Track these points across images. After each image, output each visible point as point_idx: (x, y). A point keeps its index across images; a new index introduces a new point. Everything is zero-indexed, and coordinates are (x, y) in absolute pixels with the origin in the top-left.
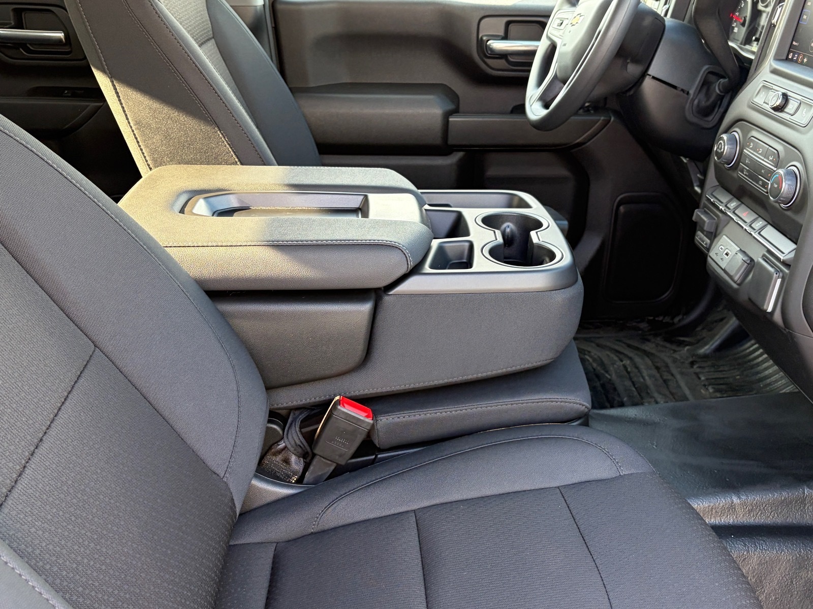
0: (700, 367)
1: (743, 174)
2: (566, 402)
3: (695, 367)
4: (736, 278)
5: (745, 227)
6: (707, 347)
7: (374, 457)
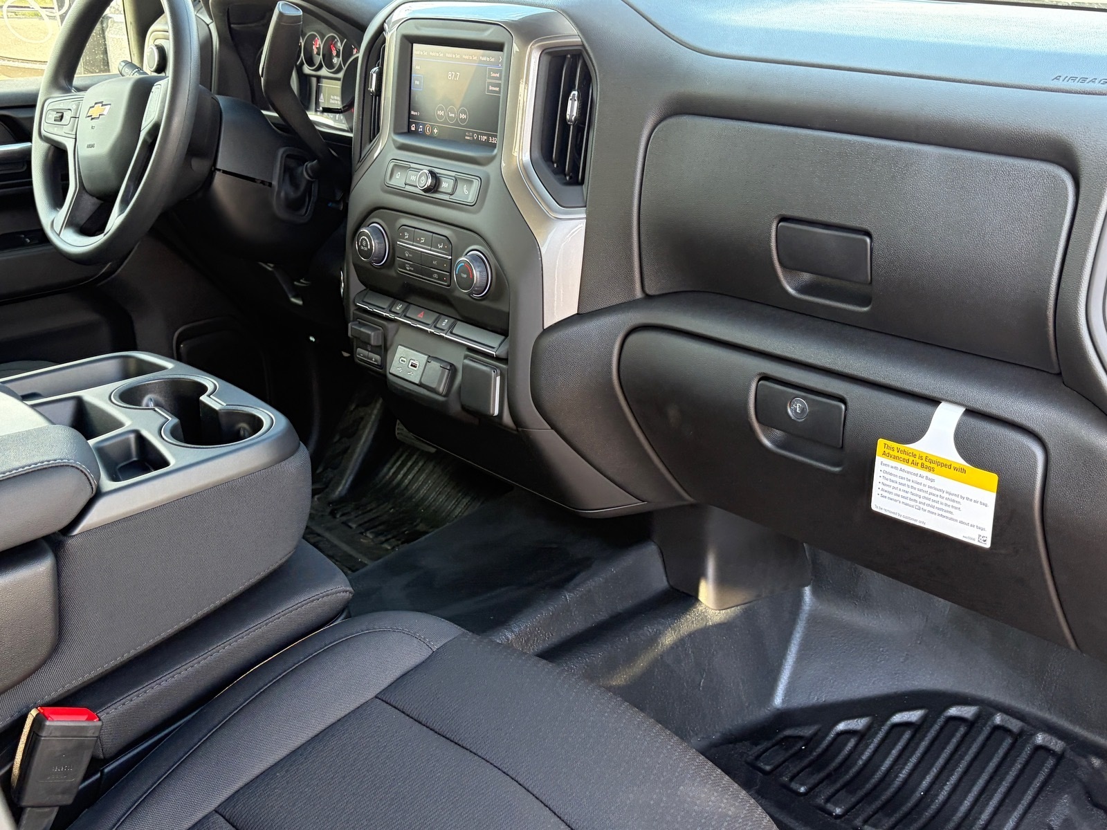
0: (343, 515)
1: (407, 270)
2: (328, 595)
3: (338, 516)
4: (441, 390)
5: (429, 330)
6: (340, 488)
7: (99, 775)
